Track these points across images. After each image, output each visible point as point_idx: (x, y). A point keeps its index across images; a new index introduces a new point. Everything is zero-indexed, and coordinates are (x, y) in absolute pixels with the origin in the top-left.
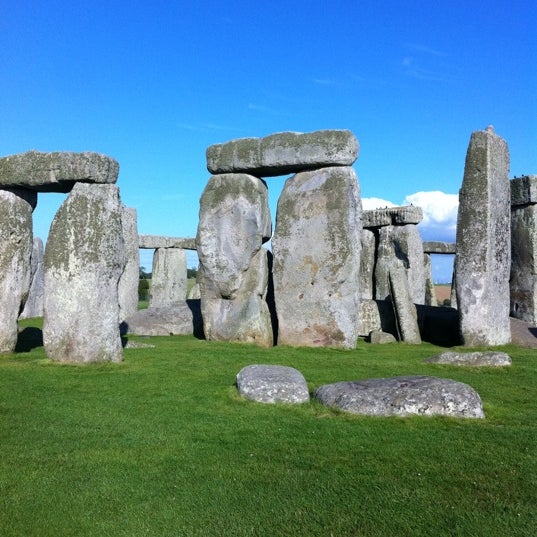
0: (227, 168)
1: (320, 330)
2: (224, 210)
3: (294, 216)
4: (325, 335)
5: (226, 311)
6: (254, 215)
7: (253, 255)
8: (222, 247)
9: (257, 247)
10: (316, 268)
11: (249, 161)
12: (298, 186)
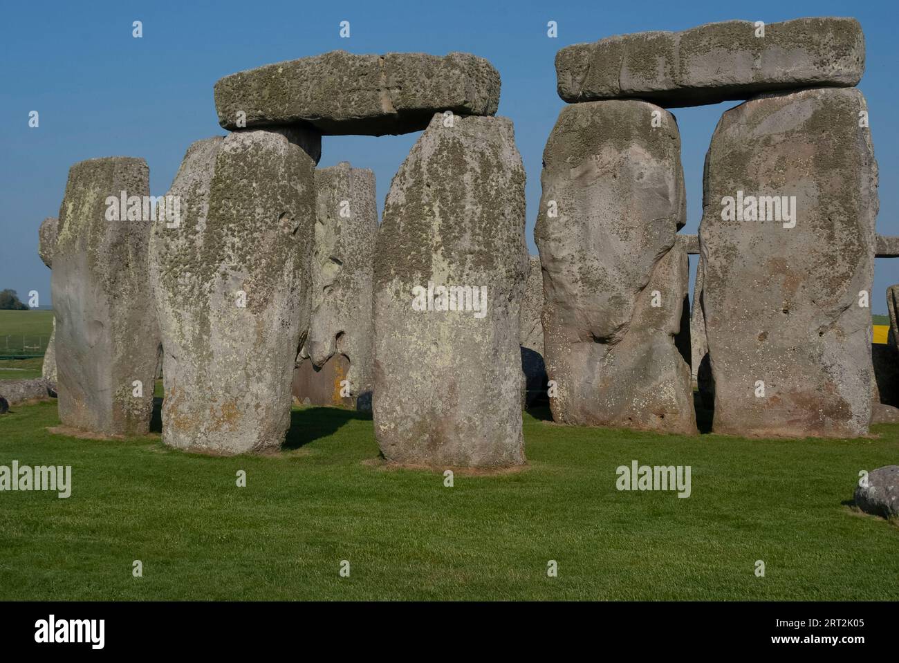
0: (604, 90)
1: (801, 400)
2: (597, 171)
3: (746, 183)
4: (813, 409)
5: (598, 365)
6: (661, 180)
7: (659, 258)
8: (592, 242)
9: (667, 243)
10: (795, 283)
11: (653, 77)
12: (753, 123)
